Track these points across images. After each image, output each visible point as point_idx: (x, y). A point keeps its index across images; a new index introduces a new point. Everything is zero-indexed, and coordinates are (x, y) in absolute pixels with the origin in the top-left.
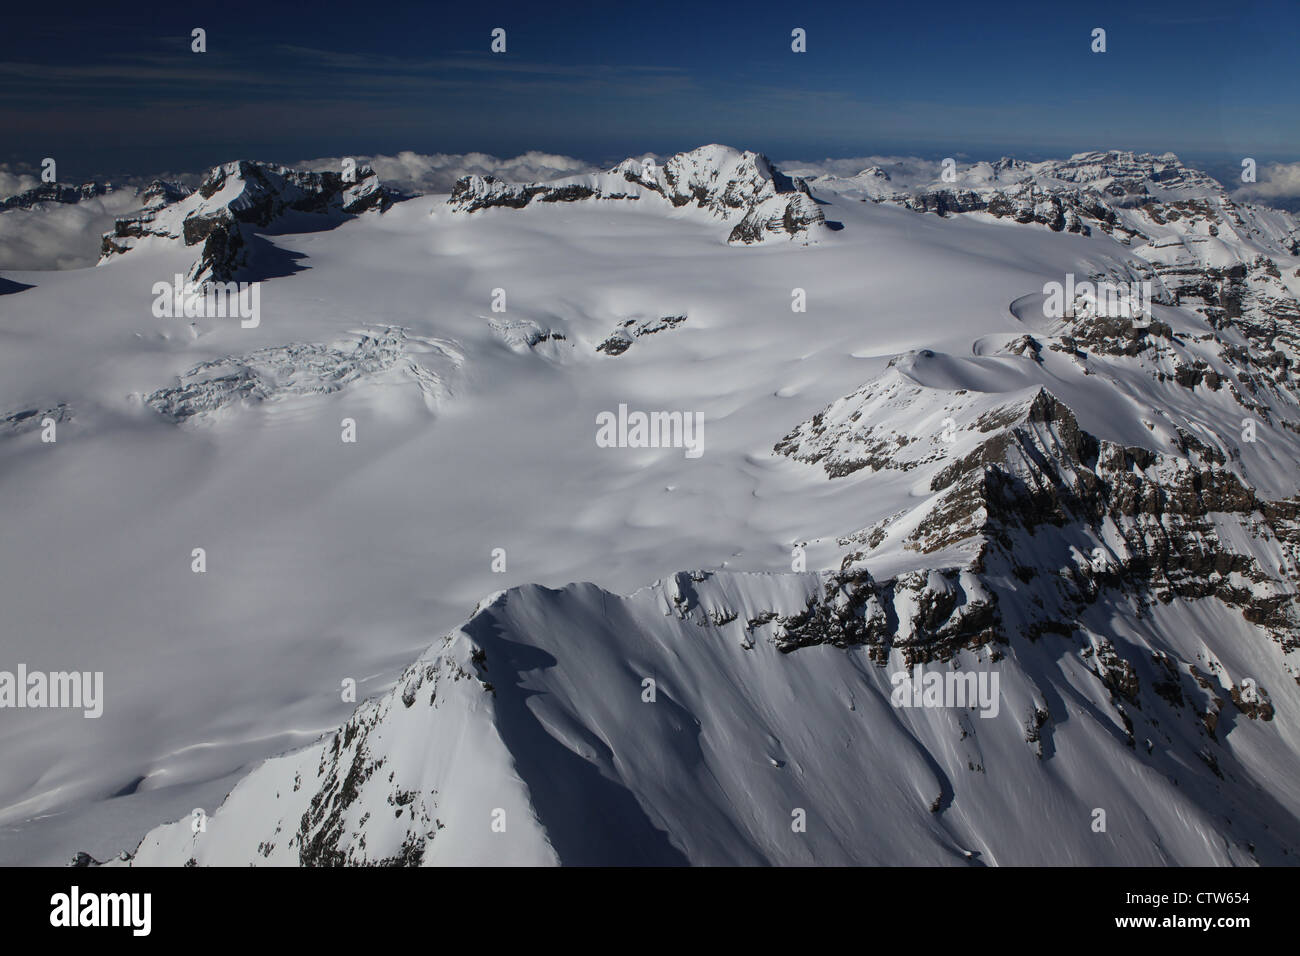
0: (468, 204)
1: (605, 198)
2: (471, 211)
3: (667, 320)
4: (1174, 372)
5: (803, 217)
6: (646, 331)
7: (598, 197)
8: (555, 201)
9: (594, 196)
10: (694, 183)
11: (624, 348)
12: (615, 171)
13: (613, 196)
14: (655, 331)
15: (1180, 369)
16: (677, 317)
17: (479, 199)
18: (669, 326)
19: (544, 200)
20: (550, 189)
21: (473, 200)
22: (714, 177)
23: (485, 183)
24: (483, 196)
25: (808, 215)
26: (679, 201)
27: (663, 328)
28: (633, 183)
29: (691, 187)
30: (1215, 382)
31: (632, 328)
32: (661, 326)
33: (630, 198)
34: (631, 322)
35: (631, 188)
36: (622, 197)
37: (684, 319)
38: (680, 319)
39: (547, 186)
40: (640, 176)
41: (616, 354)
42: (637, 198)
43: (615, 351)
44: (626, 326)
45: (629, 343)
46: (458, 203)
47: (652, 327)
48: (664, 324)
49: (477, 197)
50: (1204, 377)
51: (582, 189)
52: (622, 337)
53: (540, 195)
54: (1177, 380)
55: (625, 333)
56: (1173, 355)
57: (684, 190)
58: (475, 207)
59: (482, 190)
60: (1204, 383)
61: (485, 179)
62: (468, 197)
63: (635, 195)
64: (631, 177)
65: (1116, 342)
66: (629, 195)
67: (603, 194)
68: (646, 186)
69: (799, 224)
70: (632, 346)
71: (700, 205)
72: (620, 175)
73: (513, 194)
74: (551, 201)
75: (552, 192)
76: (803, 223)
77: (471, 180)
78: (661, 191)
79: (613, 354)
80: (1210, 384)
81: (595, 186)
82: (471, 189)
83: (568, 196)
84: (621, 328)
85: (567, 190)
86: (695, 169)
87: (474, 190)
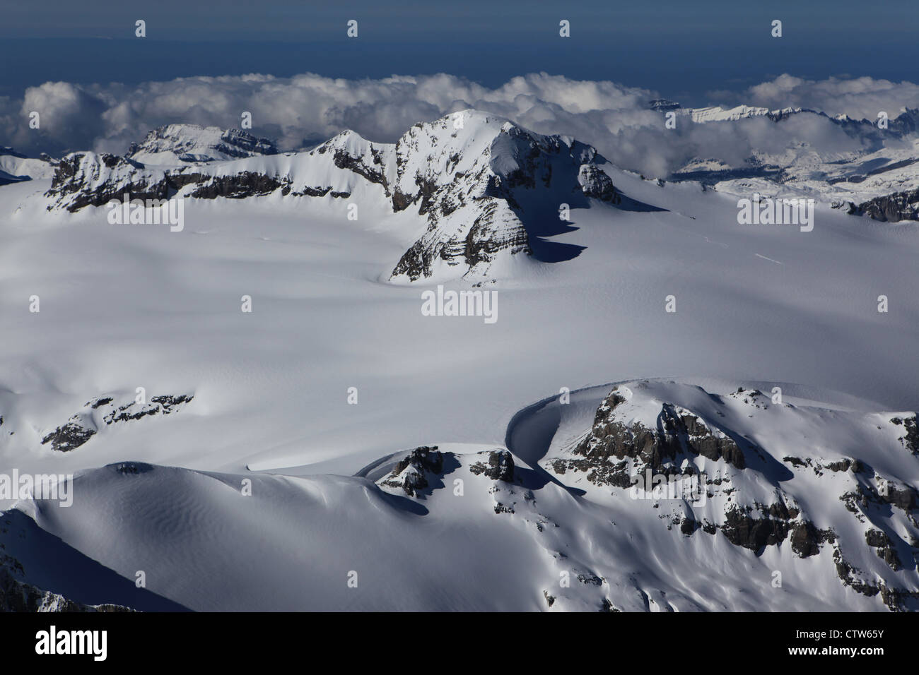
0: (70, 199)
1: (295, 194)
2: (73, 209)
3: (161, 400)
4: (723, 520)
5: (490, 240)
6: (124, 417)
7: (285, 192)
8: (214, 198)
9: (279, 190)
10: (423, 173)
11: (80, 441)
12: (322, 151)
13: (309, 192)
14: (138, 416)
15: (732, 516)
16: (176, 397)
17: (88, 191)
18: (162, 409)
19: (196, 195)
20: (208, 178)
21: (79, 192)
22: (452, 163)
23: (103, 165)
24: (95, 185)
25: (499, 237)
26: (400, 202)
27: (152, 412)
28: (347, 171)
29: (419, 181)
30: (809, 541)
31: (105, 410)
32: (151, 408)
33: (335, 195)
34: (104, 402)
35: (340, 178)
36: (323, 193)
37: (188, 401)
38: (181, 399)
39: (204, 173)
40: (359, 160)
41: (65, 449)
42: (345, 195)
43: (65, 444)
44: (95, 407)
45: (90, 434)
46: (58, 196)
47: (134, 411)
48: (155, 405)
49: (86, 188)
50: (790, 532)
51: (262, 179)
52: (80, 424)
53: (191, 188)
54: (725, 533)
55: (91, 418)
56: (729, 492)
57: (409, 186)
58: (80, 203)
59: (96, 178)
60: (787, 543)
61: (105, 159)
62: (73, 187)
63: (343, 190)
64: (344, 160)
65: (623, 465)
66: (335, 190)
67: (295, 188)
68: (366, 176)
69: (482, 252)
70: (93, 438)
71: (422, 212)
72: (329, 156)
73: (144, 185)
74: (205, 197)
75: (210, 183)
76: (488, 251)
77: (82, 161)
78: (386, 185)
79: (61, 449)
80: (796, 545)
81: (284, 174)
82: (79, 174)
83: (236, 190)
84: (88, 409)
85: (235, 180)
86: (432, 151)
87: (83, 177)
